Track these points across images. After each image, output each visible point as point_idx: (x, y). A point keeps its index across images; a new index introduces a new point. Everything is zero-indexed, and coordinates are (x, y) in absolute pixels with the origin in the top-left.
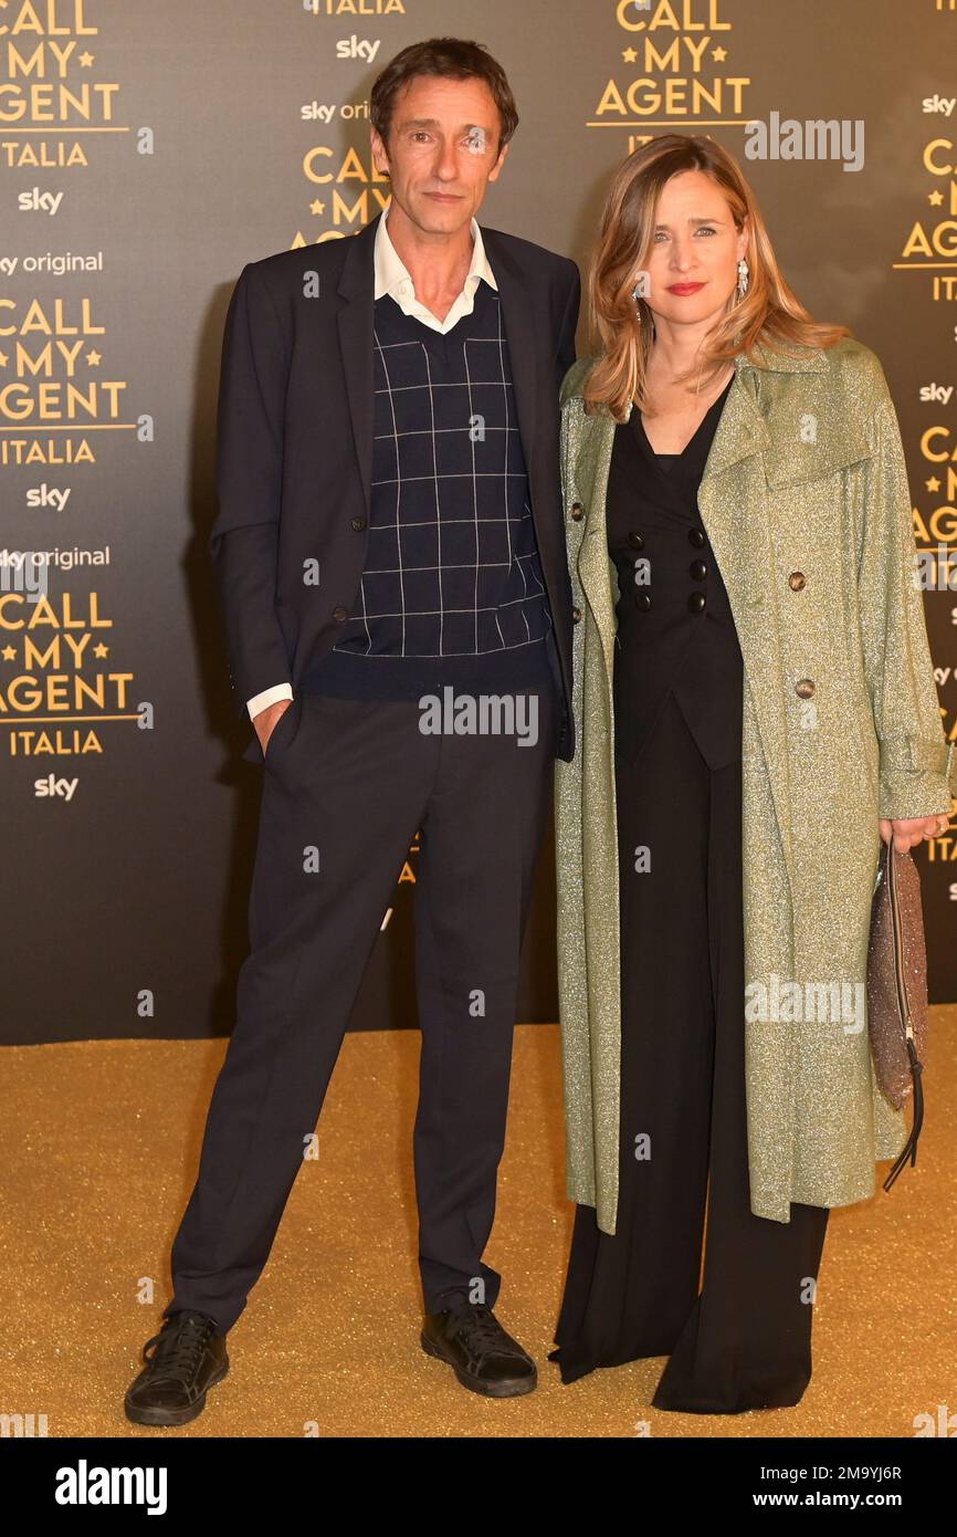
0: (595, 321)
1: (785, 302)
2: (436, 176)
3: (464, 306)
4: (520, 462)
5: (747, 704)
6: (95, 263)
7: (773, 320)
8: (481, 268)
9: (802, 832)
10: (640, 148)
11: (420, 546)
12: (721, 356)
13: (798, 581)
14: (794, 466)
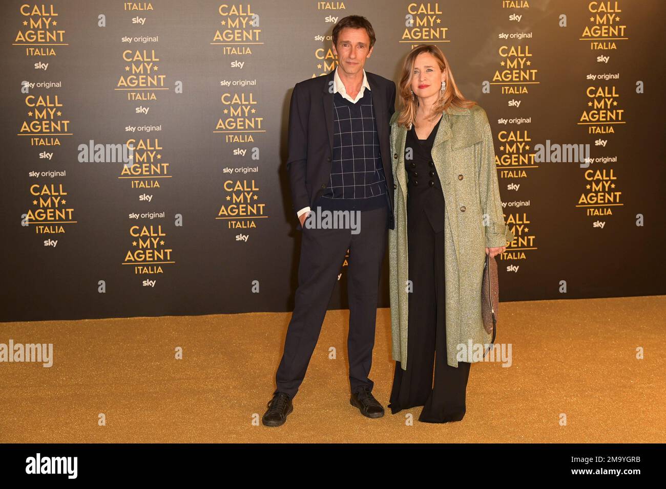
0: (400, 99)
1: (458, 93)
2: (350, 57)
3: (361, 95)
4: (378, 140)
5: (446, 214)
6: (254, 83)
7: (454, 100)
8: (366, 84)
9: (462, 251)
10: (415, 48)
11: (348, 166)
12: (438, 111)
13: (461, 177)
14: (459, 144)
